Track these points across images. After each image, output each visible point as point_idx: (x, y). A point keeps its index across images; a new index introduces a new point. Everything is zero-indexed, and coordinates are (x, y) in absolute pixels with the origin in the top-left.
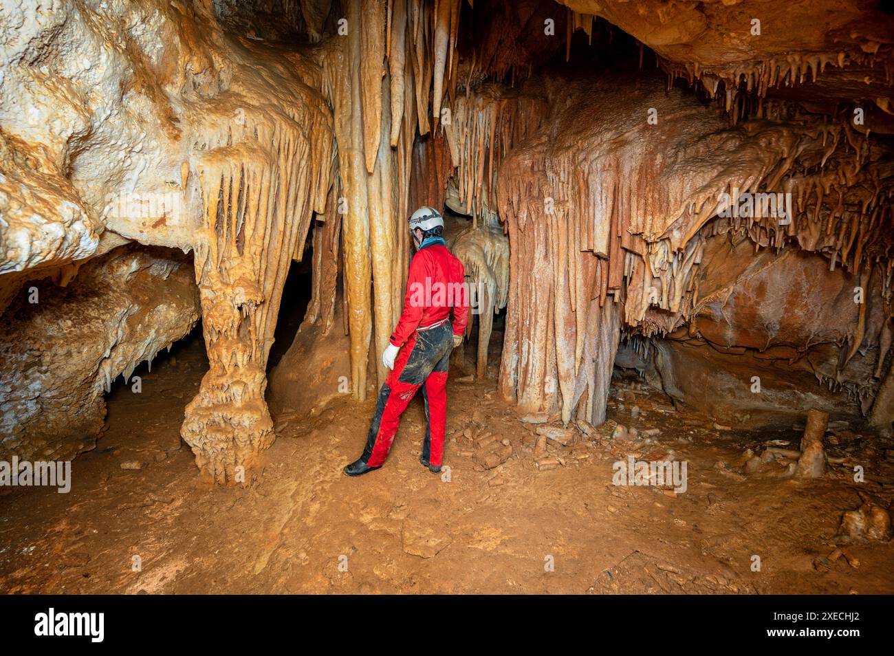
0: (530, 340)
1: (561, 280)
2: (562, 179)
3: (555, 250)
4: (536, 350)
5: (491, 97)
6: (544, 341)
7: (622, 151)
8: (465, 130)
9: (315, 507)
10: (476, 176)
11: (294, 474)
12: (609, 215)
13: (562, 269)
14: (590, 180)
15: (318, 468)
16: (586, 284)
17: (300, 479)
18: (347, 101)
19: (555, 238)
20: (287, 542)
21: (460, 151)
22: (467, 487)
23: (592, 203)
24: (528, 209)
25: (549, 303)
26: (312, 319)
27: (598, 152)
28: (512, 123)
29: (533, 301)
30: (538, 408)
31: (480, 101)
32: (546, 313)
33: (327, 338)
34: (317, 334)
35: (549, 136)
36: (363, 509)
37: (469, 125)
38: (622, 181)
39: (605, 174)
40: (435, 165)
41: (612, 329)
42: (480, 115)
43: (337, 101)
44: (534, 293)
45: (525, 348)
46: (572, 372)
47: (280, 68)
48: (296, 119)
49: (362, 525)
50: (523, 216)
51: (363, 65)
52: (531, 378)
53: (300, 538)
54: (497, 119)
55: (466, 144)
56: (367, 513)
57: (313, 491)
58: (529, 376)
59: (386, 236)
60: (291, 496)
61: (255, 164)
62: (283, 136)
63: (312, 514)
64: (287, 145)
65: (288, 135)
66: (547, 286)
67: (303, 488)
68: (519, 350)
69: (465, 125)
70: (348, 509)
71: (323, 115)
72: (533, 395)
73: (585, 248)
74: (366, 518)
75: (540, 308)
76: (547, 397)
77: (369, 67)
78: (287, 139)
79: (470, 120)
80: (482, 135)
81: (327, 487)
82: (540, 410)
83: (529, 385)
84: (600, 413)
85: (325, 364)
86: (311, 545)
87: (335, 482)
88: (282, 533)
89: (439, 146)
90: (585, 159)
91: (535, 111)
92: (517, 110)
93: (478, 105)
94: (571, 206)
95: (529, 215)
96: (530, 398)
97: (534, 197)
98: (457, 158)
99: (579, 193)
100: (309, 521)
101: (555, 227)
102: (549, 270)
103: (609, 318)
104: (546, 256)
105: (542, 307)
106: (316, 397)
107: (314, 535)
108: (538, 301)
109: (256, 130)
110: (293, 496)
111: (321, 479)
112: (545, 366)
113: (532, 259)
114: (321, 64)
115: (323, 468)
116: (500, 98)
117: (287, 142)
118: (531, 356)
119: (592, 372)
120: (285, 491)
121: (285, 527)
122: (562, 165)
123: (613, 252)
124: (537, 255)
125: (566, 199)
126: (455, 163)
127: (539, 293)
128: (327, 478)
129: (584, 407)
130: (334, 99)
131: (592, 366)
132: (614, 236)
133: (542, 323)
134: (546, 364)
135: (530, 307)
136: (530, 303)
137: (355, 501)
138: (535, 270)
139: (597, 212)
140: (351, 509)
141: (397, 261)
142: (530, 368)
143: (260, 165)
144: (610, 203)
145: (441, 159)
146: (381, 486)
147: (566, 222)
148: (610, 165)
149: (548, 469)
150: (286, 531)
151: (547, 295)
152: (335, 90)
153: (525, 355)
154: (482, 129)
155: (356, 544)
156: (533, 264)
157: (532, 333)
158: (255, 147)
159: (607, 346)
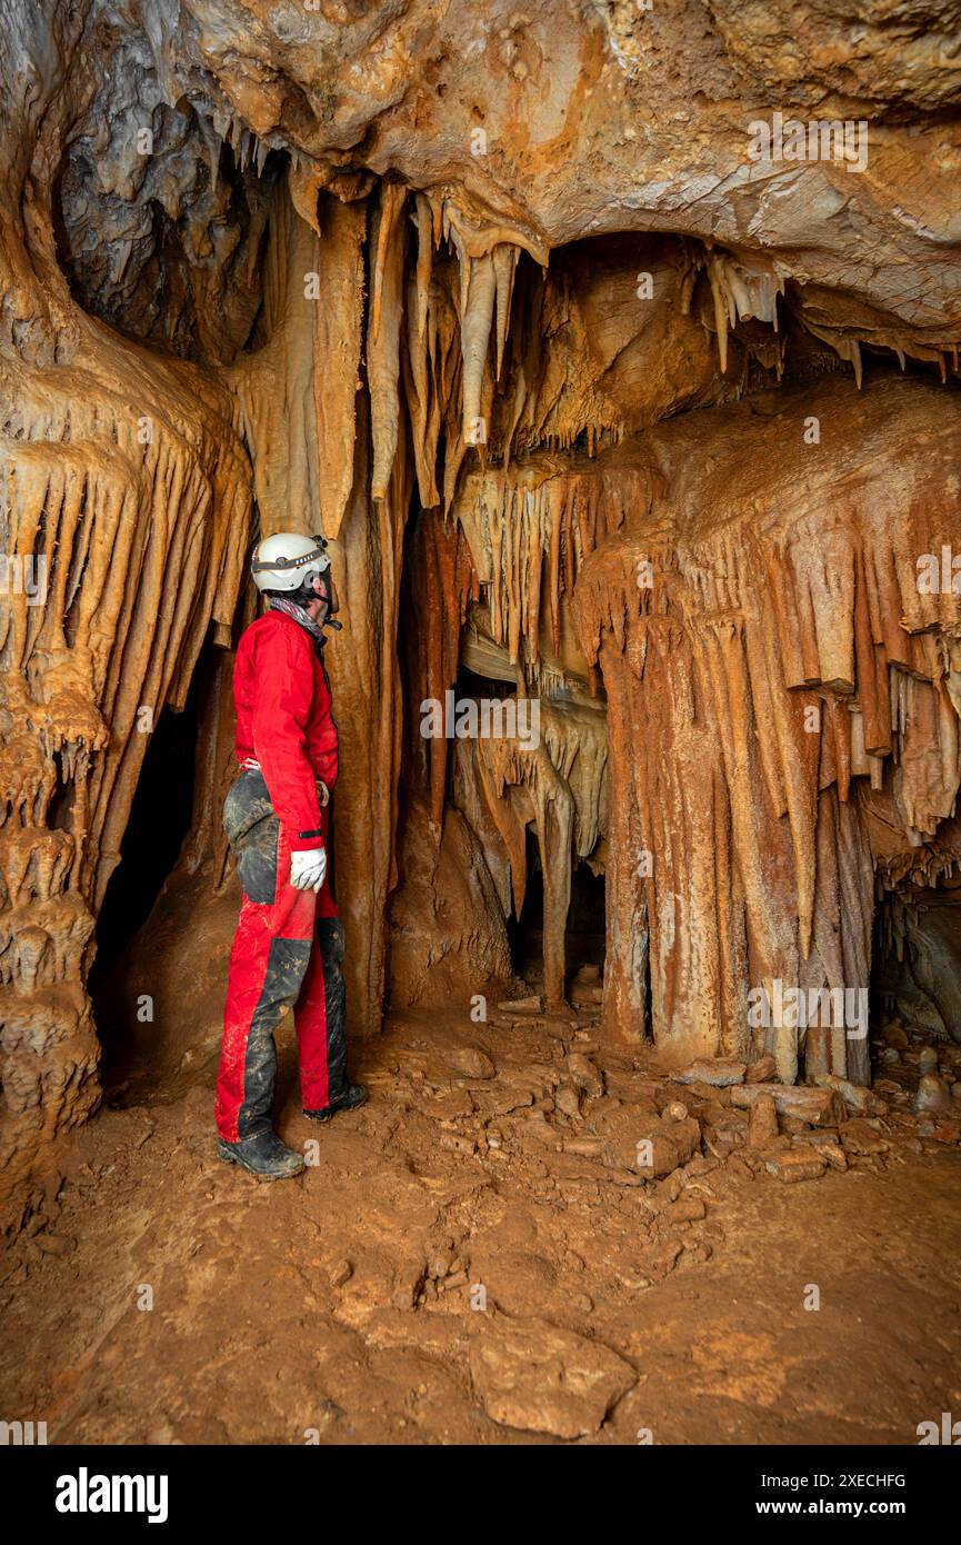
0: (677, 891)
1: (742, 755)
2: (721, 571)
3: (721, 701)
4: (696, 914)
5: (549, 471)
6: (712, 893)
7: (862, 493)
8: (502, 521)
9: (204, 1275)
10: (525, 599)
11: (143, 1193)
12: (848, 607)
13: (740, 734)
14: (794, 556)
15: (209, 1173)
16: (803, 755)
17: (158, 1202)
18: (280, 443)
19: (717, 679)
20: (109, 1393)
21: (491, 555)
22: (609, 1224)
23: (805, 593)
24: (648, 634)
25: (713, 810)
26: (192, 865)
27: (806, 505)
28: (593, 513)
29: (678, 809)
30: (712, 1051)
31: (529, 476)
32: (709, 832)
33: (224, 898)
34: (202, 892)
35: (675, 521)
36: (341, 1282)
37: (508, 513)
38: (869, 540)
39: (829, 536)
40: (441, 585)
41: (859, 865)
42: (530, 497)
43: (262, 443)
44: (677, 793)
45: (667, 912)
46: (791, 956)
47: (162, 369)
48: (188, 437)
49: (346, 1329)
50: (638, 648)
51: (318, 371)
52: (690, 978)
53: (154, 1377)
54: (564, 506)
55: (502, 545)
56: (358, 1296)
57: (196, 1231)
58: (684, 974)
59: (357, 671)
60: (133, 1251)
61: (108, 479)
62: (164, 454)
63: (195, 1299)
64: (170, 472)
65: (173, 453)
66: (705, 774)
67: (169, 1223)
68: (649, 922)
69: (500, 514)
70: (298, 1282)
71: (235, 458)
72: (699, 1018)
73: (796, 679)
74: (355, 1312)
75: (696, 822)
76: (730, 1023)
77: (331, 374)
78: (171, 460)
79: (510, 506)
80: (535, 530)
81: (237, 1218)
82: (718, 1054)
83: (685, 997)
84: (860, 1062)
85: (218, 950)
86: (192, 1399)
87: (258, 1207)
88: (96, 1365)
89: (448, 551)
90: (776, 524)
91: (641, 487)
92: (602, 491)
93: (524, 483)
94: (748, 616)
95: (651, 647)
96: (690, 1027)
97: (657, 614)
98: (487, 569)
99: (770, 582)
100: (185, 1322)
101: (714, 659)
102: (709, 743)
103: (849, 841)
104: (696, 720)
105: (699, 818)
106: (196, 1027)
107: (199, 1366)
108: (690, 809)
109: (114, 431)
110: (138, 1251)
111: (218, 1200)
112: (720, 950)
113: (666, 726)
114: (233, 390)
115: (221, 1174)
116: (567, 473)
117: (171, 465)
118: (682, 929)
119: (834, 953)
120: (115, 1240)
121: (109, 1341)
122: (719, 550)
123: (865, 679)
124: (676, 718)
125: (735, 604)
126: (483, 575)
127: (689, 793)
128: (237, 1197)
129: (822, 1044)
130: (255, 442)
131: (833, 943)
132: (865, 645)
133: (702, 852)
134: (720, 943)
135: (672, 822)
136: (671, 812)
137: (316, 1262)
138: (677, 745)
139: (819, 606)
140: (308, 1283)
141: (380, 725)
142: (685, 955)
143: (120, 483)
144: (847, 584)
145: (452, 572)
146: (383, 1220)
147: (739, 646)
148: (837, 520)
149: (805, 1179)
150: (111, 1356)
151: (710, 794)
152: (258, 428)
153: (667, 928)
154: (534, 521)
155: (336, 1390)
156: (669, 735)
157: (681, 876)
158: (113, 454)
159: (854, 901)
